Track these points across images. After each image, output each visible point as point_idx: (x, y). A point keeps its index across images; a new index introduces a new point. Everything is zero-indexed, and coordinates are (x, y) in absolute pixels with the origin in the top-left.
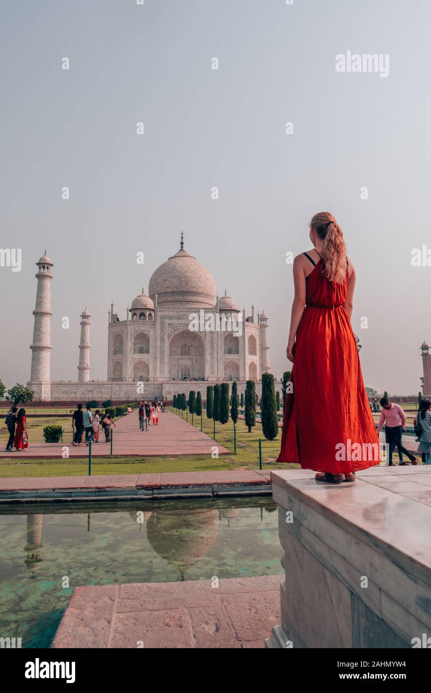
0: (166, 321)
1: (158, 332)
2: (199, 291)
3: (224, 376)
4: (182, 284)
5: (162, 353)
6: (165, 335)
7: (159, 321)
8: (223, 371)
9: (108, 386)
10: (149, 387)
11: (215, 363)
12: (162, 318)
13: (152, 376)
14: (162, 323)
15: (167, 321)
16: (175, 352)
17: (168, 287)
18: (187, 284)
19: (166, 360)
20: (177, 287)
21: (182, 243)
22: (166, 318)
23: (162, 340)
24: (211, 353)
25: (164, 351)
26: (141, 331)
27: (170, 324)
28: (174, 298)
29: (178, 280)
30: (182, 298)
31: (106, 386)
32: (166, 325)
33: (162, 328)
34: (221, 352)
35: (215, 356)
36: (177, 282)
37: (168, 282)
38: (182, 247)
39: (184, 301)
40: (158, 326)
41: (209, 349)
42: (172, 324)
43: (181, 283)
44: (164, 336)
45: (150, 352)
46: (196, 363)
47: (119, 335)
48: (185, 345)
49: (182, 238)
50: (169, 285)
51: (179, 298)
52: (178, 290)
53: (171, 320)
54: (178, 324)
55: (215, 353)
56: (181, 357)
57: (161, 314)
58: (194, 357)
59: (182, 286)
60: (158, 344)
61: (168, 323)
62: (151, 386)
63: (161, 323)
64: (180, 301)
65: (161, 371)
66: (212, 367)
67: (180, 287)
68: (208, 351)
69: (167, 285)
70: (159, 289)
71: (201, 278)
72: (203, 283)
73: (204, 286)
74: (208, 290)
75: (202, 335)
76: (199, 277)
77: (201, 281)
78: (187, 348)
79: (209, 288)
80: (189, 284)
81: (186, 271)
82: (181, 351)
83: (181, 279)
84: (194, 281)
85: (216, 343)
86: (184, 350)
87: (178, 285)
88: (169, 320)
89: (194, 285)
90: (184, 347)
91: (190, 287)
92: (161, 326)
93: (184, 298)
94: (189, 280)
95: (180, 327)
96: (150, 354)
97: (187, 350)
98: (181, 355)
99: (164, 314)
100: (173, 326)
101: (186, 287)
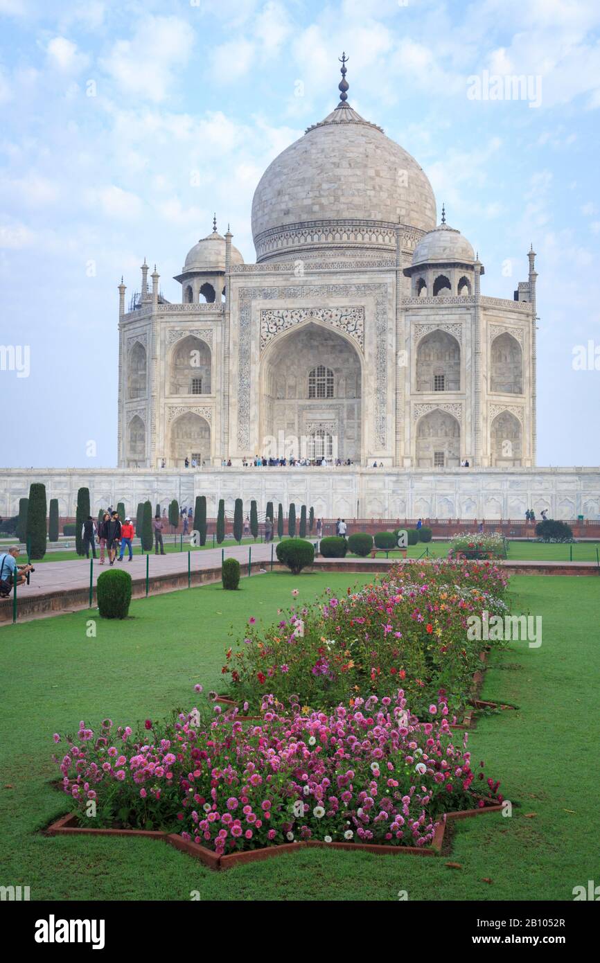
0: (254, 303)
1: (234, 333)
2: (373, 218)
3: (413, 454)
4: (324, 201)
5: (244, 390)
6: (253, 342)
7: (234, 307)
8: (414, 441)
9: (63, 479)
10: (167, 481)
11: (390, 418)
12: (244, 294)
13: (218, 454)
14: (244, 308)
15: (258, 304)
16: (293, 388)
17: (287, 213)
18: (337, 199)
19: (256, 410)
20: (310, 211)
21: (343, 87)
22: (255, 297)
23: (244, 355)
24: (378, 390)
25: (249, 386)
26: (188, 334)
27: (264, 312)
28: (302, 241)
29: (312, 190)
30: (323, 240)
31: (57, 479)
32: (256, 316)
33: (245, 324)
34: (407, 385)
35: (390, 396)
36: (311, 195)
37: (287, 198)
38: (343, 98)
39: (331, 248)
40: (234, 319)
41: (373, 378)
42: (271, 311)
43: (321, 196)
44: (248, 343)
45: (213, 388)
46: (348, 419)
47: (138, 346)
48: (321, 370)
49: (344, 71)
50: (290, 205)
51: (316, 240)
52: (314, 218)
53: (266, 301)
54: (286, 310)
55: (391, 386)
56: (308, 402)
57: (242, 285)
58: (345, 402)
59: (322, 206)
60: (234, 367)
61: (258, 308)
62: (170, 479)
63: (241, 310)
64: (317, 249)
65: (240, 439)
66: (381, 428)
67: (316, 208)
68: (369, 383)
69: (283, 206)
70: (267, 218)
71: (378, 179)
72: (384, 195)
73: (389, 203)
74: (403, 212)
75: (352, 338)
76: (372, 178)
77: (377, 188)
78: (326, 377)
79: (407, 207)
80: (342, 199)
81: (334, 163)
82: (310, 387)
83: (320, 185)
84: (358, 190)
85: (394, 361)
86: (317, 382)
87: (313, 204)
88: (261, 302)
89: (357, 200)
90: (318, 376)
91: (345, 206)
92: (241, 319)
93: (330, 239)
94: (344, 187)
95: (292, 317)
96: (213, 395)
97: (326, 382)
98: (310, 396)
99: (249, 285)
100: (273, 317)
101: (334, 208)
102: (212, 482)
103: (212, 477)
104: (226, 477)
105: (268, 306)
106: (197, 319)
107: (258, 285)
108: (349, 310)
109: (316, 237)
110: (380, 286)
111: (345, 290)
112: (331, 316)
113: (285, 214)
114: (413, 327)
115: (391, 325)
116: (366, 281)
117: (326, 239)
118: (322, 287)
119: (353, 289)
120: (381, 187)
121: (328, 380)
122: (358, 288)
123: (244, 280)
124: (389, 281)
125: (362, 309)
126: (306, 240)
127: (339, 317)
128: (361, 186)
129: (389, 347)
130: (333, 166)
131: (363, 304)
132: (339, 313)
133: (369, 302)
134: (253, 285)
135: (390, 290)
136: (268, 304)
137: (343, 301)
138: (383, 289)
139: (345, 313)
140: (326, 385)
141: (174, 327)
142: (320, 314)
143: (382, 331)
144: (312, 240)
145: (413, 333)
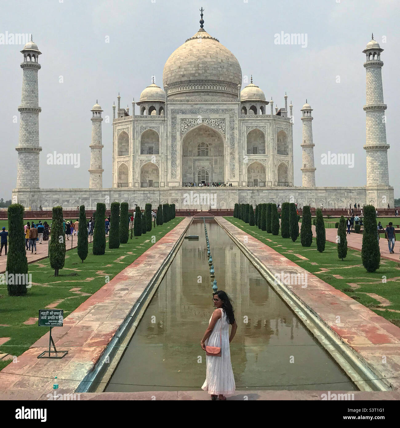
1: (169, 128)
2: (220, 79)
3: (246, 180)
4: (200, 72)
5: (173, 153)
6: (178, 133)
7: (169, 116)
8: (247, 175)
9: (106, 193)
10: (154, 193)
11: (237, 165)
12: (173, 112)
14: (174, 118)
15: (179, 116)
16: (191, 151)
18: (206, 71)
19: (179, 162)
20: (193, 75)
21: (202, 22)
22: (178, 113)
23: (174, 138)
24: (231, 153)
25: (176, 151)
26: (149, 128)
27: (182, 120)
28: (190, 88)
29: (195, 67)
30: (200, 88)
31: (103, 193)
32: (178, 121)
33: (174, 124)
34: (244, 152)
35: (237, 156)
36: (194, 69)
37: (183, 69)
38: (202, 26)
39: (203, 92)
40: (169, 122)
41: (229, 148)
42: (185, 119)
43: (199, 70)
44: (176, 133)
45: (160, 152)
46: (215, 165)
47: (124, 133)
48: (203, 144)
49: (202, 15)
50: (185, 73)
52: (196, 78)
53: (184, 115)
54: (192, 119)
55: (237, 152)
56: (198, 158)
57: (172, 108)
58: (214, 158)
59: (199, 74)
60: (169, 143)
61: (180, 118)
63: (172, 118)
64: (197, 92)
65: (172, 174)
66: (232, 170)
67: (197, 75)
68: (227, 151)
69: (182, 73)
70: (173, 78)
71: (222, 63)
72: (225, 70)
73: (226, 74)
74: (232, 77)
75: (220, 131)
76: (220, 63)
77: (222, 67)
78: (205, 147)
79: (233, 75)
80: (208, 71)
81: (204, 56)
82: (198, 151)
83: (199, 65)
84: (215, 68)
85: (238, 141)
86: (201, 149)
87: (195, 73)
88: (181, 115)
89: (214, 72)
90: (202, 146)
91: (209, 75)
92: (172, 122)
93: (203, 88)
94: (209, 66)
95: (195, 122)
96: (160, 154)
97: (205, 149)
98: (198, 155)
99: (176, 108)
100: (186, 122)
101: (205, 75)
102: (176, 194)
103: (176, 192)
104: (182, 191)
105: (184, 118)
106: (153, 122)
107: (179, 108)
108: (219, 120)
109: (196, 87)
110: (232, 110)
111: (216, 111)
112: (211, 122)
113: (182, 77)
114: (245, 127)
115: (236, 126)
116: (226, 108)
117: (201, 88)
118: (207, 110)
119: (221, 111)
120: (223, 66)
121: (206, 148)
122: (223, 110)
123: (174, 106)
124: (236, 108)
125: (224, 119)
126: (192, 88)
127: (215, 122)
128: (216, 66)
129: (236, 136)
130: (203, 57)
131: (224, 117)
132: (215, 121)
133: (227, 116)
134: (177, 108)
135: (236, 112)
136: (184, 116)
137: (217, 116)
138: (233, 111)
139: (217, 121)
140: (205, 150)
141: (142, 125)
142: (207, 121)
143: (232, 129)
145: (245, 130)
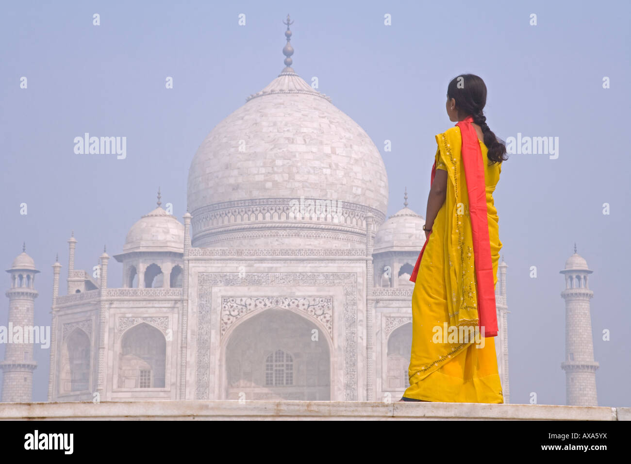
0: (215, 290)
1: (192, 321)
4: (277, 178)
6: (213, 332)
7: (193, 292)
12: (204, 279)
14: (204, 296)
15: (219, 291)
17: (236, 188)
18: (291, 177)
20: (261, 187)
21: (288, 52)
22: (215, 283)
23: (204, 345)
24: (347, 386)
26: (140, 321)
27: (225, 299)
28: (253, 219)
29: (264, 166)
30: (276, 219)
32: (216, 303)
33: (204, 312)
34: (379, 381)
36: (263, 170)
37: (236, 172)
38: (287, 63)
39: (285, 228)
40: (192, 307)
41: (342, 372)
42: (233, 298)
43: (275, 173)
44: (208, 333)
45: (167, 381)
47: (80, 332)
49: (288, 35)
50: (240, 180)
51: (268, 219)
52: (266, 195)
53: (228, 288)
54: (251, 298)
55: (361, 382)
56: (265, 390)
57: (202, 269)
59: (276, 184)
60: (191, 357)
61: (219, 295)
63: (201, 296)
64: (269, 228)
67: (269, 185)
69: (232, 181)
70: (211, 191)
71: (334, 157)
72: (340, 173)
73: (344, 182)
74: (359, 191)
75: (320, 323)
76: (328, 156)
77: (334, 166)
78: (285, 363)
79: (364, 186)
80: (298, 177)
81: (288, 139)
82: (267, 374)
83: (274, 161)
84: (314, 168)
85: (365, 355)
86: (274, 368)
87: (266, 181)
88: (222, 288)
89: (313, 178)
90: (276, 361)
91: (300, 185)
92: (201, 306)
93: (283, 219)
94: (299, 164)
95: (256, 305)
96: (167, 388)
97: (284, 368)
98: (267, 384)
99: (210, 270)
100: (235, 305)
101: (289, 186)
105: (230, 294)
106: (151, 305)
107: (219, 270)
108: (317, 299)
109: (268, 215)
110: (349, 275)
111: (312, 279)
112: (298, 306)
113: (233, 189)
114: (384, 319)
115: (361, 316)
116: (335, 270)
117: (279, 218)
118: (288, 274)
119: (321, 277)
120: (337, 165)
121: (287, 365)
122: (326, 276)
123: (204, 265)
124: (359, 270)
125: (330, 299)
126: (257, 218)
127: (306, 307)
128: (317, 164)
129: (359, 340)
130: (287, 142)
131: (331, 294)
132: (306, 303)
133: (338, 293)
134: (214, 270)
135: (360, 280)
136: (230, 291)
137: (311, 291)
138: (352, 279)
139: (312, 303)
140: (285, 371)
141: (125, 313)
142: (286, 303)
143: (352, 323)
144: (264, 218)
145: (384, 325)
